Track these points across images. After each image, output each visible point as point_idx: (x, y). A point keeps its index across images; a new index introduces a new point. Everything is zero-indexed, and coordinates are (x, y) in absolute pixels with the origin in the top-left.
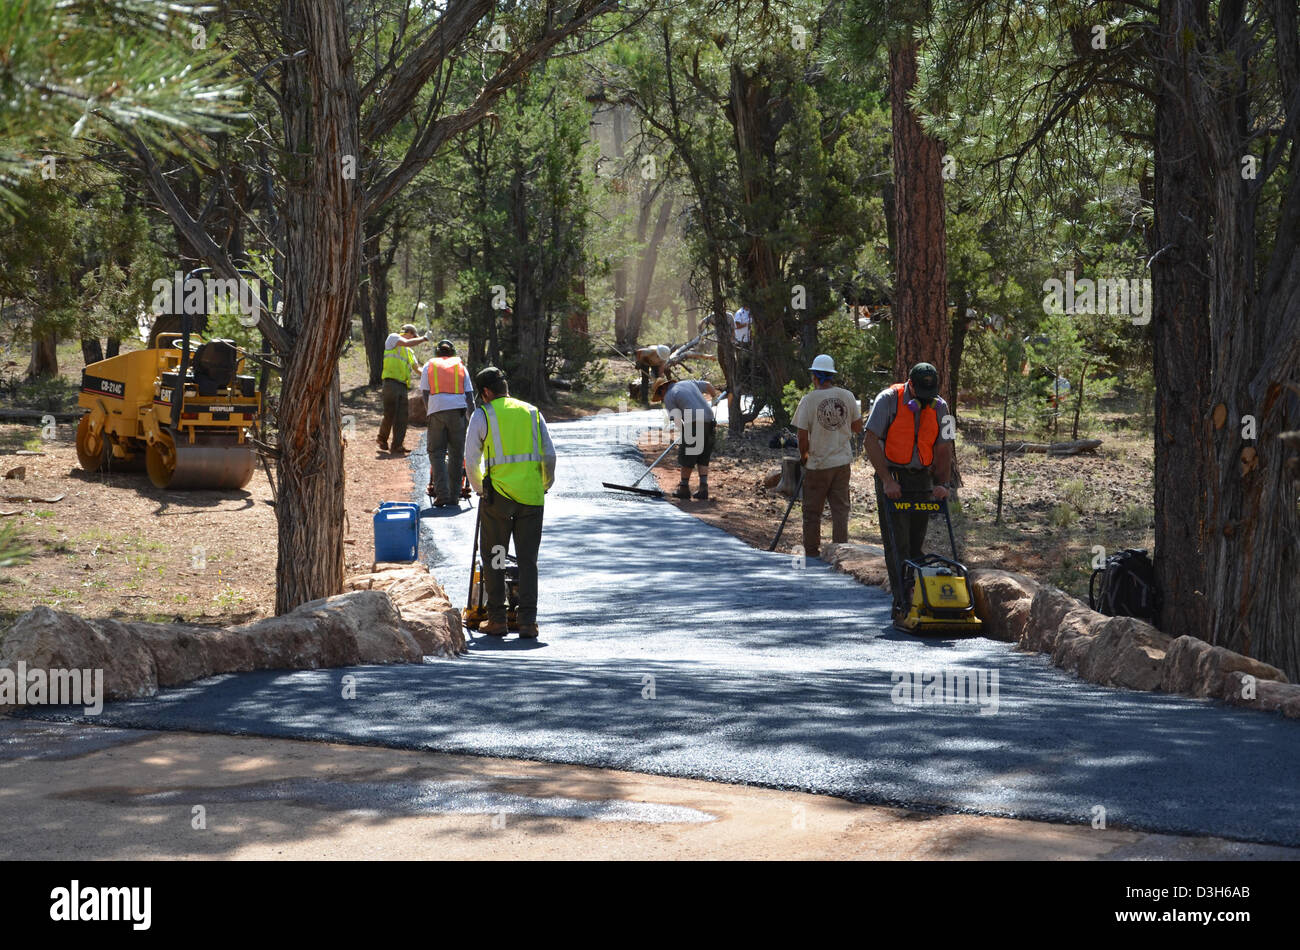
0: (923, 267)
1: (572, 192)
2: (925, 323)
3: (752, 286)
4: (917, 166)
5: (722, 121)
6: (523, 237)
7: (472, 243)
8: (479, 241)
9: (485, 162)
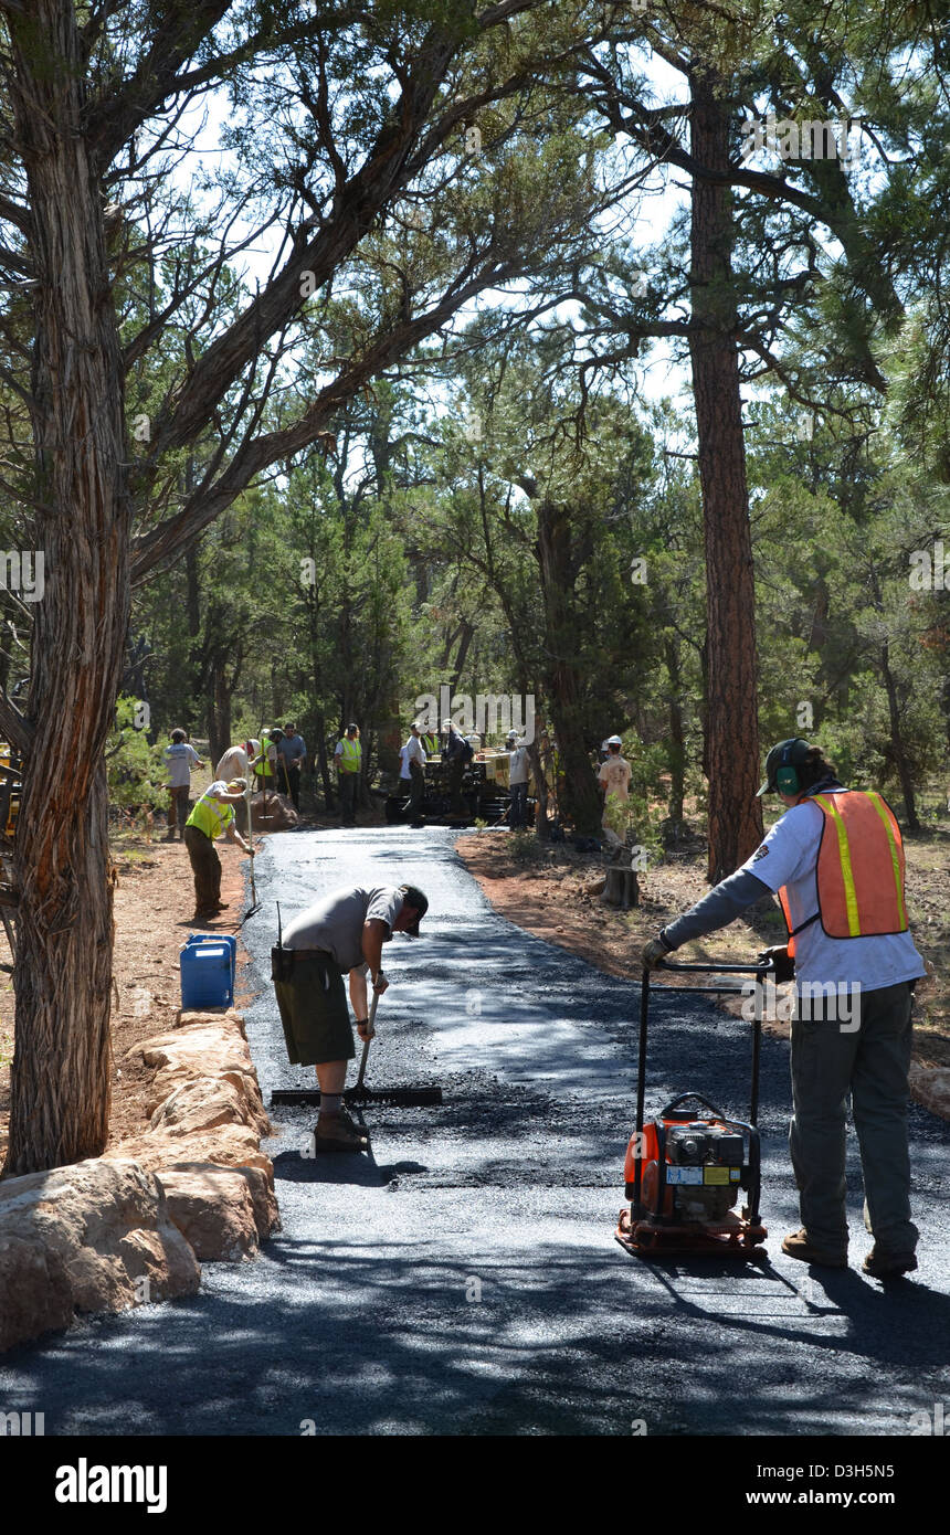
0: (736, 683)
1: (392, 626)
2: (739, 737)
3: (558, 705)
4: (729, 587)
5: (531, 558)
6: (349, 663)
7: (305, 669)
8: (310, 667)
9: (317, 599)
